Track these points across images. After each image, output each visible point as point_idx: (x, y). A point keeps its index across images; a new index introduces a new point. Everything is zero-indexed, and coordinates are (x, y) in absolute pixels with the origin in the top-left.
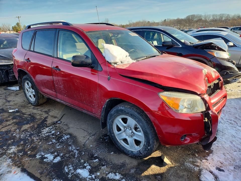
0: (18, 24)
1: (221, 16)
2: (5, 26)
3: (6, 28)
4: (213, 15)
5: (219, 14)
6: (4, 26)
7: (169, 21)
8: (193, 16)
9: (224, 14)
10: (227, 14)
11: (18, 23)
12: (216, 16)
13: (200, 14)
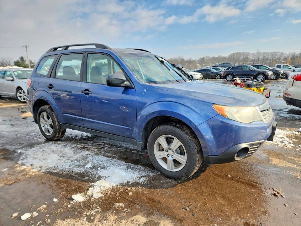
0: (22, 59)
1: (273, 55)
2: (5, 61)
3: (6, 63)
4: (264, 53)
5: (271, 52)
6: (3, 60)
7: (208, 58)
8: (239, 54)
9: (276, 52)
10: (281, 52)
11: (23, 57)
12: (267, 54)
13: (247, 52)
